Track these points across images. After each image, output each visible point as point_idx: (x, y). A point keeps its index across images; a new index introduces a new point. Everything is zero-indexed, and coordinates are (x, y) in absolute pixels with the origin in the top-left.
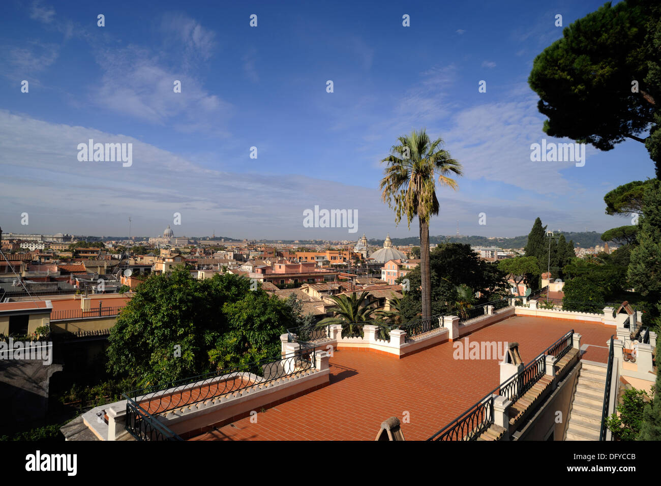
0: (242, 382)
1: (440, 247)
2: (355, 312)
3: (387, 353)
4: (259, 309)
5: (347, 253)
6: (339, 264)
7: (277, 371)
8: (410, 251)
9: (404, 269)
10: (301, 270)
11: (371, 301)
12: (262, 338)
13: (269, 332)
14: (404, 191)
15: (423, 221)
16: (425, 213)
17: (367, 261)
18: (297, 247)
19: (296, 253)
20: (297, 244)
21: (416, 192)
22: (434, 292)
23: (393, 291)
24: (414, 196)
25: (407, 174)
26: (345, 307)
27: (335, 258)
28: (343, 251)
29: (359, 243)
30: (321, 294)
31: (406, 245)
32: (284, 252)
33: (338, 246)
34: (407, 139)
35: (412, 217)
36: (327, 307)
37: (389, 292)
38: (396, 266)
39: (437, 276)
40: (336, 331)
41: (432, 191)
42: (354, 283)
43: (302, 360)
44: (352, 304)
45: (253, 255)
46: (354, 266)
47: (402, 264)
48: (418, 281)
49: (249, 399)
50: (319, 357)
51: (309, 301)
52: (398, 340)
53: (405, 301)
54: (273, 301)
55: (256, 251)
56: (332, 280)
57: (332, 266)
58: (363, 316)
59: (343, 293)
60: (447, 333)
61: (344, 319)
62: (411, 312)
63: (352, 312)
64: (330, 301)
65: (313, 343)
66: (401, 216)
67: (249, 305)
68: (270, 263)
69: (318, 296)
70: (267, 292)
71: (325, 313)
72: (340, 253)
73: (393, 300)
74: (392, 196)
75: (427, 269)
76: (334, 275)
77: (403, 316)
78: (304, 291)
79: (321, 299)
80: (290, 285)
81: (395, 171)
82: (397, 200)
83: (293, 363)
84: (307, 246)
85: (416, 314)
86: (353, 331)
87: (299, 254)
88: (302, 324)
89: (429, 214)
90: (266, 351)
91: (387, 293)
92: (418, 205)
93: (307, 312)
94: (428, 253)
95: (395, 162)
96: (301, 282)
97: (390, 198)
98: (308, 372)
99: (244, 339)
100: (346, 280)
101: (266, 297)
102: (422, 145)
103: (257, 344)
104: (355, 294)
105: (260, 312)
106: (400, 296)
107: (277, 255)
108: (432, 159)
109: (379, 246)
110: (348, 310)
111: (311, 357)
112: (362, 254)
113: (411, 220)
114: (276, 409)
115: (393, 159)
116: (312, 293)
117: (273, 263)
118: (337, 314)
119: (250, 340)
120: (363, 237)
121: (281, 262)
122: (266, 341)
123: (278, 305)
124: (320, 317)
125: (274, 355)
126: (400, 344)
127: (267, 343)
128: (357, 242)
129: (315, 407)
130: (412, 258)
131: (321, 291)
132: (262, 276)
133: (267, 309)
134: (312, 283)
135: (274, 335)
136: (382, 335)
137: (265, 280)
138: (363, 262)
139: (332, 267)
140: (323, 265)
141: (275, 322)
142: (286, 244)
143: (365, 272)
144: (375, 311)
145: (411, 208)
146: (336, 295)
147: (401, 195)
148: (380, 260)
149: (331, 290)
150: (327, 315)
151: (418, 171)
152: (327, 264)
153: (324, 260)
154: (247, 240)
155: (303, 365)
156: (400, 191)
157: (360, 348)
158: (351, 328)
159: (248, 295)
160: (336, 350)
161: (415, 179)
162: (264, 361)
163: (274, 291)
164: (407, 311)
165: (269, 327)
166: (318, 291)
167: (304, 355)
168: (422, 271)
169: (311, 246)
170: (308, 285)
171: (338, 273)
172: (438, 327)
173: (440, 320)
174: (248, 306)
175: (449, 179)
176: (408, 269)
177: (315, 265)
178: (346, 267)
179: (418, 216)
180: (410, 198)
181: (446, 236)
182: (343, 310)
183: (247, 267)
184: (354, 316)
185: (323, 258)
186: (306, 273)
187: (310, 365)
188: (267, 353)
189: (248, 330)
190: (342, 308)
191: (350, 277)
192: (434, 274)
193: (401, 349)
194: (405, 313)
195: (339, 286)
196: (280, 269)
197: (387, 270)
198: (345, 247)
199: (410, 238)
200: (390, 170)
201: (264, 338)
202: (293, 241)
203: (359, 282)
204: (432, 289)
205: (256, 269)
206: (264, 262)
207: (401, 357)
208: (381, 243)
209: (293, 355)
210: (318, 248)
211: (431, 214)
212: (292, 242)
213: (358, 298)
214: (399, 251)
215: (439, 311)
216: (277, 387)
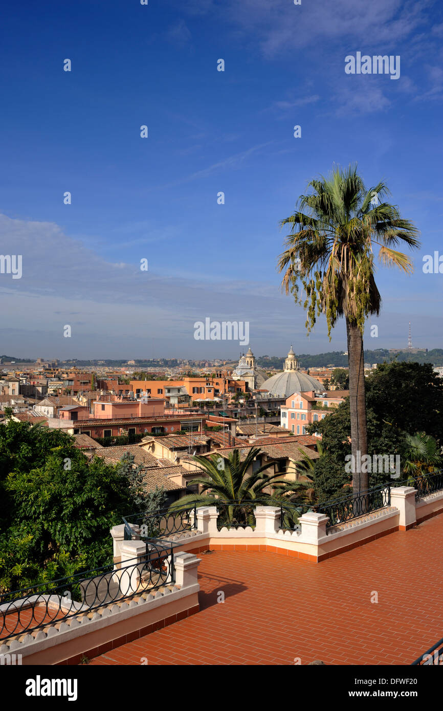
0: (47, 612)
1: (381, 369)
2: (237, 484)
3: (296, 553)
4: (72, 483)
5: (221, 381)
6: (207, 400)
7: (108, 590)
8: (329, 376)
9: (319, 408)
10: (139, 412)
11: (264, 465)
12: (77, 534)
13: (89, 522)
14: (321, 272)
15: (353, 324)
16: (356, 310)
17: (255, 394)
18: (132, 372)
19: (132, 383)
20: (132, 366)
21: (342, 276)
22: (373, 446)
23: (302, 447)
24: (337, 282)
25: (324, 244)
26: (221, 476)
27: (199, 390)
28: (213, 377)
29: (241, 364)
30: (176, 453)
31: (322, 366)
32: (109, 381)
33: (205, 369)
34: (325, 184)
35: (335, 319)
36: (187, 476)
37: (295, 448)
38: (305, 403)
39: (377, 419)
40: (207, 518)
41: (368, 274)
42: (233, 434)
43: (150, 571)
44: (232, 470)
45: (54, 388)
46: (233, 404)
47: (316, 399)
48: (345, 428)
49: (60, 642)
50: (180, 563)
51: (156, 467)
52: (315, 529)
53: (324, 463)
54: (96, 468)
55: (60, 380)
56: (195, 428)
57: (195, 404)
58: (251, 491)
59: (215, 451)
60: (396, 516)
61: (217, 497)
62: (332, 481)
63: (231, 484)
64: (193, 467)
65: (168, 539)
66: (316, 316)
67: (53, 476)
68: (85, 400)
69: (171, 457)
70: (86, 454)
71: (185, 486)
72: (208, 381)
73: (303, 462)
74: (299, 282)
75: (361, 408)
76: (199, 420)
77: (320, 489)
78: (146, 448)
79: (176, 463)
80: (122, 439)
81: (305, 239)
82: (309, 291)
83: (135, 575)
84: (151, 370)
85: (343, 485)
86: (234, 517)
87: (136, 385)
88: (144, 507)
89: (363, 313)
90: (85, 556)
91: (292, 451)
92: (344, 297)
93: (152, 485)
94: (361, 379)
95: (305, 224)
96: (140, 433)
97: (296, 286)
98: (163, 590)
99: (46, 536)
100: (219, 429)
101: (82, 462)
102: (350, 195)
103: (69, 545)
104: (236, 452)
105: (74, 489)
106: (313, 455)
107: (98, 387)
108: (368, 219)
109: (277, 368)
110: (225, 481)
111: (167, 565)
112: (247, 384)
113: (332, 323)
114: (107, 658)
115: (301, 219)
116: (161, 452)
117: (91, 401)
118: (205, 488)
119: (57, 537)
120: (249, 352)
121: (103, 399)
122: (85, 538)
123: (105, 476)
124: (175, 494)
125: (100, 563)
126: (318, 537)
127: (87, 542)
128: (238, 362)
129: (175, 651)
130: (332, 388)
131: (176, 449)
132: (71, 424)
133: (85, 482)
134: (160, 435)
135: (99, 527)
136: (287, 523)
137: (76, 432)
138: (248, 397)
139: (195, 406)
140: (179, 402)
141: (100, 504)
142: (113, 366)
143: (252, 413)
144: (272, 481)
145: (332, 303)
146: (204, 455)
147: (315, 281)
148: (279, 393)
149: (194, 447)
150: (188, 491)
151: (344, 240)
152: (185, 401)
153: (181, 393)
154: (42, 360)
155: (153, 579)
156: (313, 273)
157: (249, 546)
158: (231, 512)
159: (50, 458)
160: (209, 551)
161: (339, 254)
162: (82, 574)
163: (94, 449)
164: (327, 480)
165: (90, 514)
166: (171, 449)
167: (153, 561)
168: (352, 411)
169: (157, 370)
170: (153, 439)
171: (206, 416)
172: (380, 505)
173: (384, 495)
174: (52, 479)
175: (397, 254)
176: (326, 408)
177: (165, 403)
178: (218, 405)
179: (344, 316)
180: (330, 286)
181: (389, 349)
182: (217, 481)
183: (43, 408)
184: (236, 491)
185: (179, 390)
186: (149, 418)
187: (164, 578)
188: (86, 560)
189: (52, 521)
190: (213, 477)
191: (225, 423)
192: (371, 415)
193: (320, 546)
194: (323, 483)
195: (207, 438)
196: (103, 411)
197: (290, 410)
198: (217, 371)
199: (329, 354)
200: (296, 238)
201: (80, 533)
202: (125, 362)
203: (241, 432)
204: (368, 442)
205: (61, 412)
206: (75, 399)
207: (321, 559)
208: (279, 365)
209: (135, 562)
210: (169, 372)
211: (366, 312)
212: (122, 363)
213: (242, 459)
214: (310, 377)
215: (381, 479)
216: (109, 619)
